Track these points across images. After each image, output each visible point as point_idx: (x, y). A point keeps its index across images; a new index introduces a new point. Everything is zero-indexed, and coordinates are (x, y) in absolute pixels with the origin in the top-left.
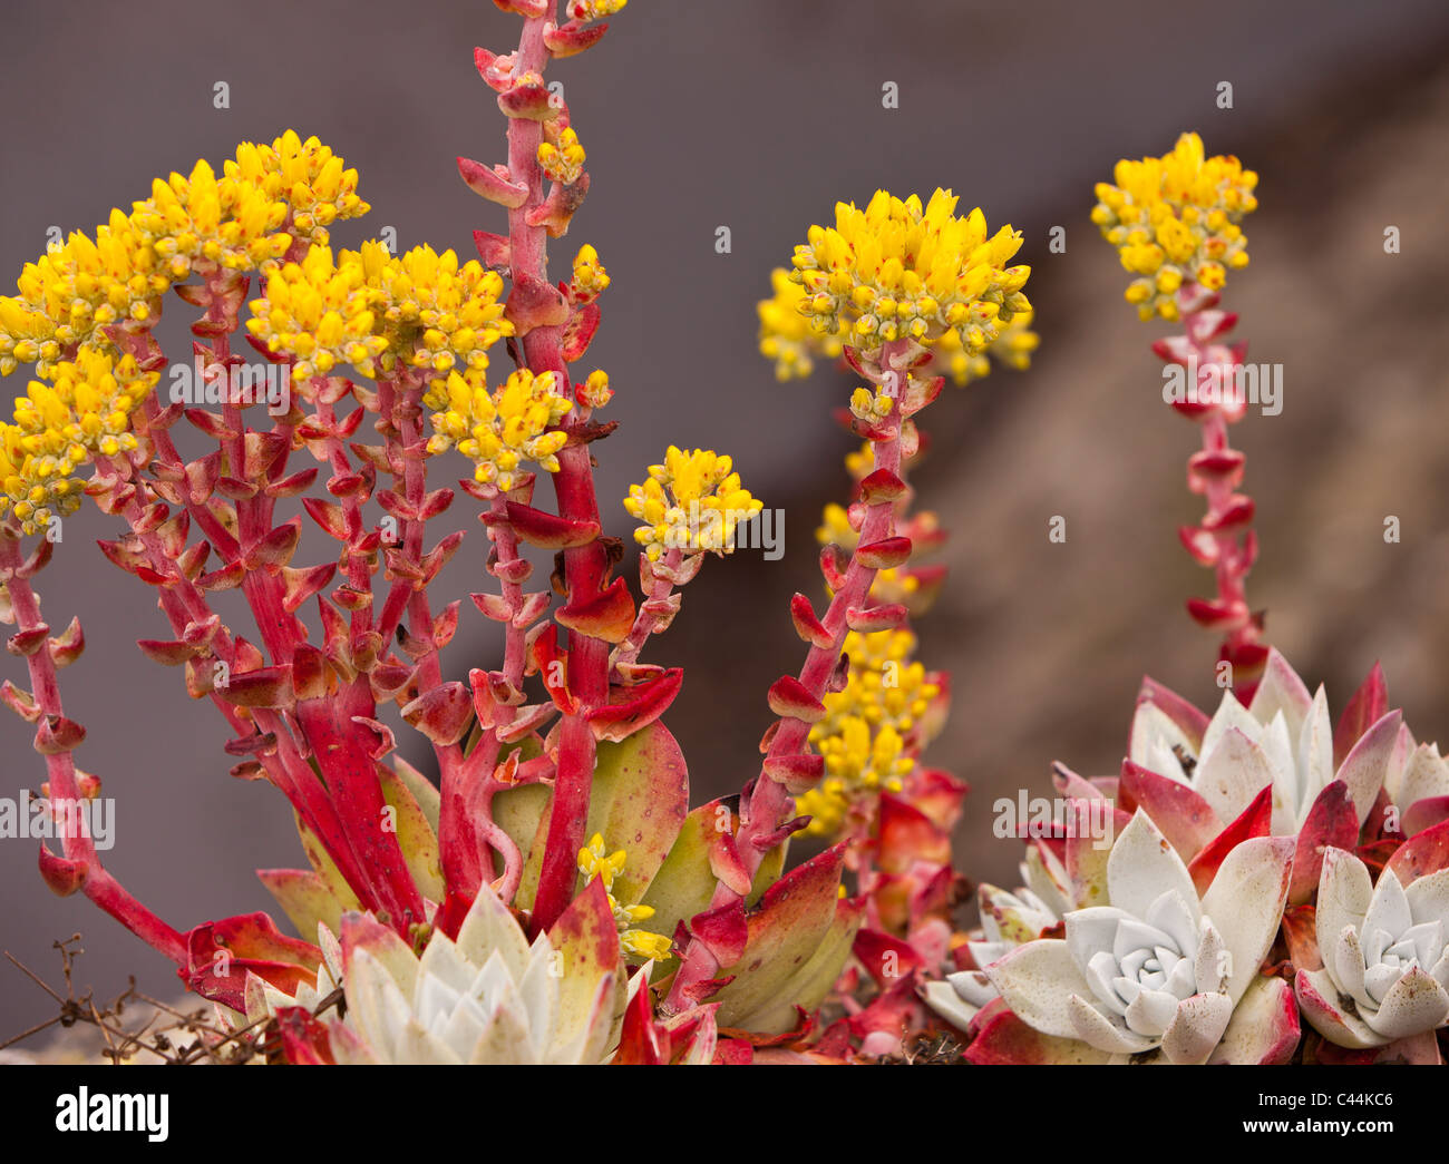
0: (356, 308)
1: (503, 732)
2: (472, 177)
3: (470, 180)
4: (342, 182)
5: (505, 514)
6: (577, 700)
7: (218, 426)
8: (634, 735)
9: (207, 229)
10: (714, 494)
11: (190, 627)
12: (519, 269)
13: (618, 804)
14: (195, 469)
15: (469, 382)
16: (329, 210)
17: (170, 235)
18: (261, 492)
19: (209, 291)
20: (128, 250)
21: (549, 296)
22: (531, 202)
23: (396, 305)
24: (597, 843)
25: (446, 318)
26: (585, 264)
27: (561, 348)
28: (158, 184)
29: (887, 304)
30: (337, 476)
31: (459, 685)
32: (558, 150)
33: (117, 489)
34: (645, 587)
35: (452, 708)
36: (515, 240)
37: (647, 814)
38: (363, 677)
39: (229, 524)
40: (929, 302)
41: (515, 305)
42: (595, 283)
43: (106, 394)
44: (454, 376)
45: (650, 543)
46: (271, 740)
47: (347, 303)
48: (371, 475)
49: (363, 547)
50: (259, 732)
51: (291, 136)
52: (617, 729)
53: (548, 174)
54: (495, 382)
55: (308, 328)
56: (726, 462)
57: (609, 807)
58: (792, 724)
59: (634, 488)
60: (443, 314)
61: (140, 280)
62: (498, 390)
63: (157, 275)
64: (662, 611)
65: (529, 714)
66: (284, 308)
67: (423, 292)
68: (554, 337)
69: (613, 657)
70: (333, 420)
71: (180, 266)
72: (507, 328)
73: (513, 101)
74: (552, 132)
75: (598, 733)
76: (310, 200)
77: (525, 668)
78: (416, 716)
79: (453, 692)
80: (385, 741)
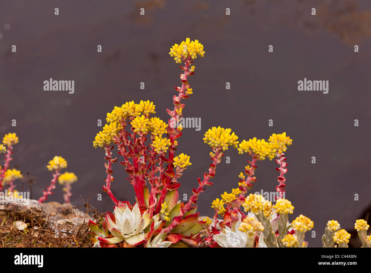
1: (158, 186)
3: (167, 112)
6: (166, 184)
7: (132, 136)
8: (173, 190)
10: (185, 161)
13: (170, 199)
16: (149, 111)
18: (137, 146)
19: (131, 118)
21: (173, 129)
22: (175, 117)
23: (153, 125)
24: (165, 203)
26: (179, 127)
27: (174, 137)
30: (143, 146)
31: (154, 178)
32: (179, 111)
33: (117, 141)
34: (177, 171)
35: (153, 181)
37: (172, 201)
38: (143, 174)
41: (168, 130)
42: (180, 130)
44: (157, 136)
45: (175, 165)
46: (132, 179)
47: (144, 123)
49: (145, 157)
52: (171, 189)
53: (177, 113)
55: (137, 125)
56: (189, 157)
57: (169, 199)
58: (195, 195)
59: (176, 157)
60: (157, 128)
64: (179, 175)
67: (156, 125)
68: (173, 135)
72: (166, 132)
75: (168, 189)
76: (147, 110)
78: (149, 181)
79: (153, 179)
80: (145, 183)
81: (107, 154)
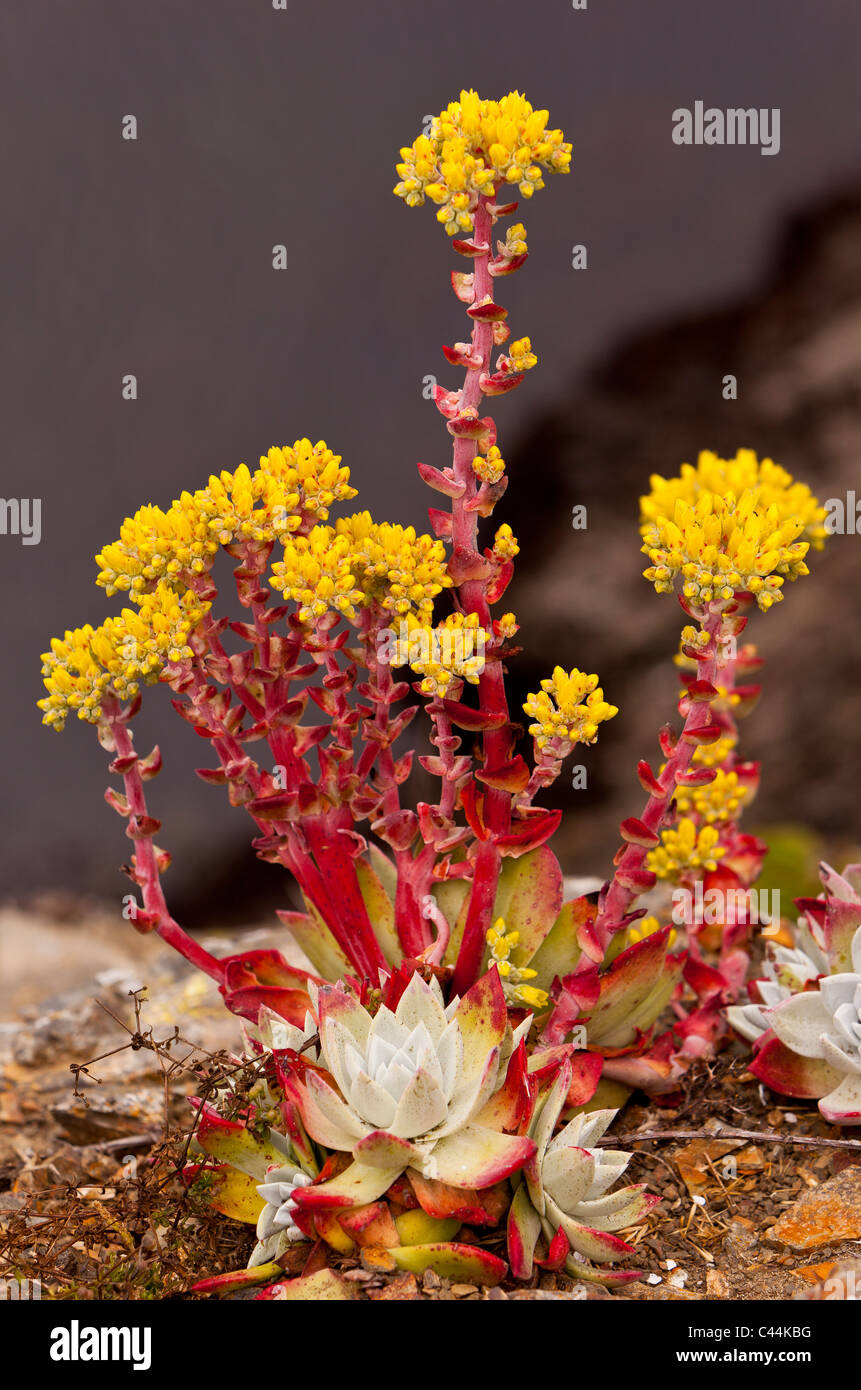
0: (343, 573)
1: (439, 846)
2: (428, 477)
3: (426, 478)
4: (339, 476)
5: (442, 706)
6: (489, 831)
7: (251, 634)
8: (527, 853)
9: (244, 513)
10: (584, 703)
11: (231, 765)
12: (457, 542)
13: (515, 897)
14: (236, 660)
15: (420, 619)
16: (329, 497)
17: (217, 517)
18: (280, 677)
19: (246, 549)
20: (191, 522)
21: (478, 561)
22: (468, 494)
23: (373, 565)
24: (500, 925)
25: (405, 577)
26: (503, 538)
27: (484, 595)
28: (213, 479)
29: (706, 577)
30: (331, 675)
31: (410, 812)
32: (486, 461)
33: (183, 677)
34: (537, 758)
35: (405, 826)
36: (456, 520)
37: (535, 906)
38: (345, 804)
39: (259, 695)
40: (735, 577)
41: (453, 567)
42: (509, 551)
43: (174, 619)
44: (410, 615)
45: (539, 735)
46: (284, 840)
47: (337, 568)
48: (353, 672)
49: (346, 722)
50: (276, 834)
51: (306, 442)
52: (515, 850)
53: (479, 477)
54: (437, 619)
55: (310, 586)
56: (594, 679)
57: (509, 898)
58: (636, 848)
59: (530, 696)
60: (404, 574)
61: (198, 546)
62: (440, 625)
63: (210, 541)
64: (548, 775)
65: (458, 833)
66: (294, 570)
67: (390, 558)
68: (480, 587)
69: (514, 801)
70: (328, 639)
71: (225, 538)
72: (448, 582)
73: (455, 426)
74: (483, 446)
75: (502, 853)
76: (316, 489)
77: (455, 804)
78: (381, 830)
79: (406, 817)
80: (360, 846)
81: (109, 744)
